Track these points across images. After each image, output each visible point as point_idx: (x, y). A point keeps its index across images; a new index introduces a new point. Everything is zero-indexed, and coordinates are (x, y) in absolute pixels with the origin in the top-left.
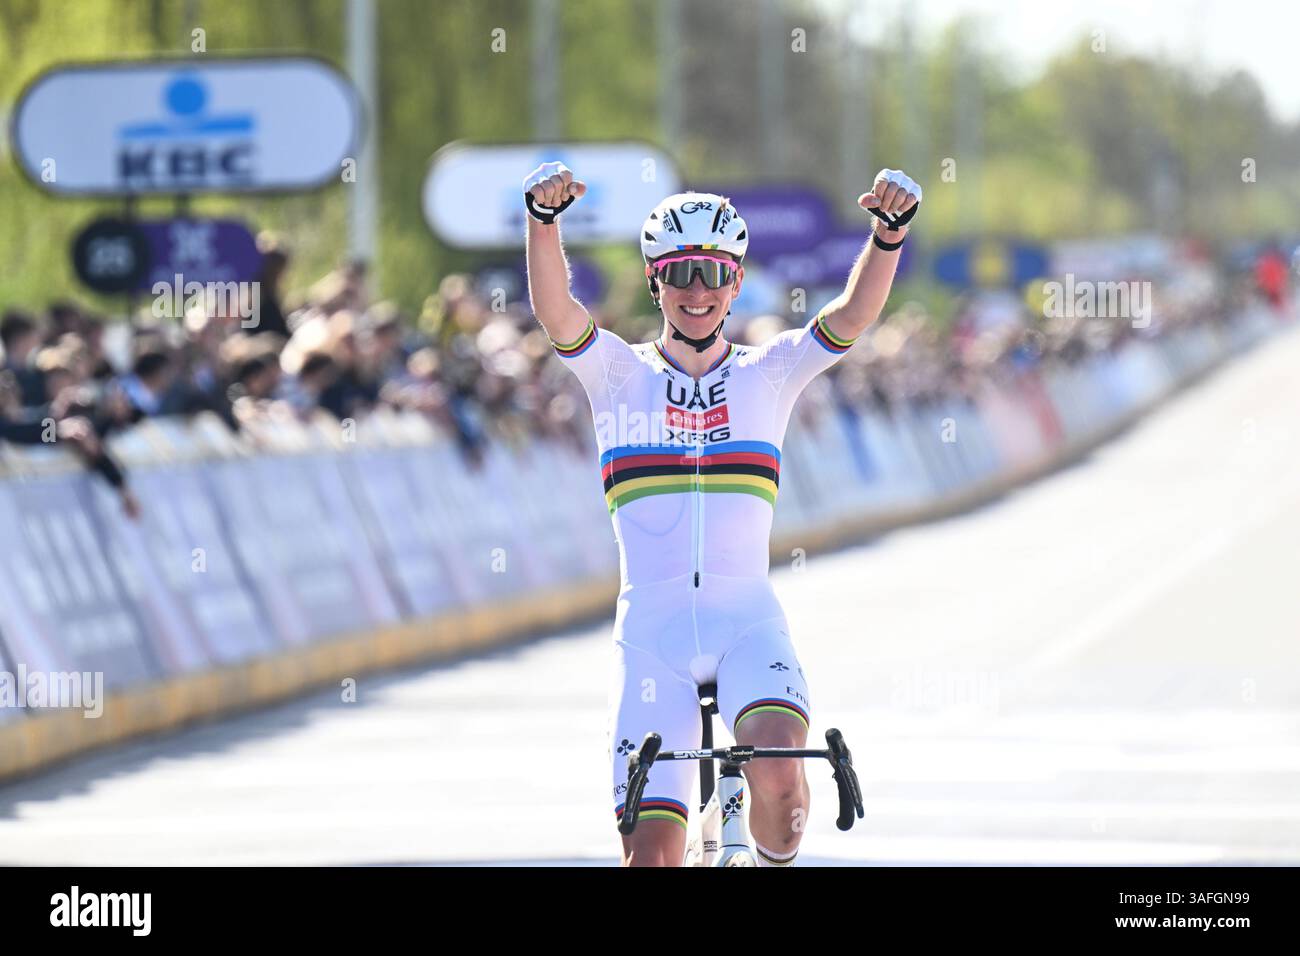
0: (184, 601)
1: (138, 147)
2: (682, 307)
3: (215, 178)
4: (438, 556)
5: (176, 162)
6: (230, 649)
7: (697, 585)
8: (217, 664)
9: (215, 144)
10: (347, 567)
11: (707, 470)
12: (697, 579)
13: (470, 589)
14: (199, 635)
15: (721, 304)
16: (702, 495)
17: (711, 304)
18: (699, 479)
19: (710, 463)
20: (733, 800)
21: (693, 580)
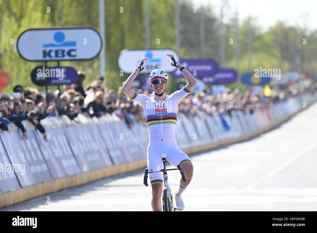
0: (59, 160)
1: (48, 49)
2: (156, 88)
3: (67, 57)
4: (121, 149)
5: (57, 52)
6: (70, 173)
7: (162, 141)
8: (67, 176)
9: (66, 49)
10: (99, 152)
11: (163, 119)
12: (162, 140)
13: (129, 158)
14: (63, 169)
15: (163, 87)
16: (162, 124)
17: (161, 87)
18: (162, 121)
19: (163, 118)
20: (166, 178)
21: (161, 140)
